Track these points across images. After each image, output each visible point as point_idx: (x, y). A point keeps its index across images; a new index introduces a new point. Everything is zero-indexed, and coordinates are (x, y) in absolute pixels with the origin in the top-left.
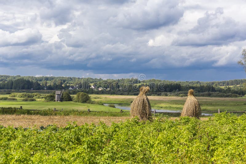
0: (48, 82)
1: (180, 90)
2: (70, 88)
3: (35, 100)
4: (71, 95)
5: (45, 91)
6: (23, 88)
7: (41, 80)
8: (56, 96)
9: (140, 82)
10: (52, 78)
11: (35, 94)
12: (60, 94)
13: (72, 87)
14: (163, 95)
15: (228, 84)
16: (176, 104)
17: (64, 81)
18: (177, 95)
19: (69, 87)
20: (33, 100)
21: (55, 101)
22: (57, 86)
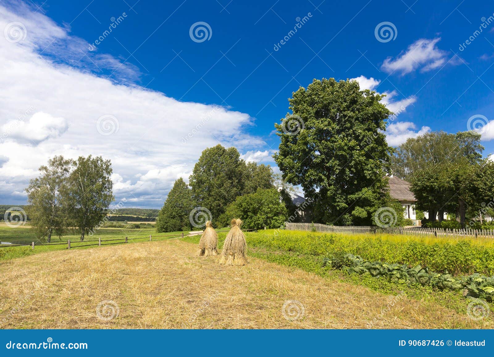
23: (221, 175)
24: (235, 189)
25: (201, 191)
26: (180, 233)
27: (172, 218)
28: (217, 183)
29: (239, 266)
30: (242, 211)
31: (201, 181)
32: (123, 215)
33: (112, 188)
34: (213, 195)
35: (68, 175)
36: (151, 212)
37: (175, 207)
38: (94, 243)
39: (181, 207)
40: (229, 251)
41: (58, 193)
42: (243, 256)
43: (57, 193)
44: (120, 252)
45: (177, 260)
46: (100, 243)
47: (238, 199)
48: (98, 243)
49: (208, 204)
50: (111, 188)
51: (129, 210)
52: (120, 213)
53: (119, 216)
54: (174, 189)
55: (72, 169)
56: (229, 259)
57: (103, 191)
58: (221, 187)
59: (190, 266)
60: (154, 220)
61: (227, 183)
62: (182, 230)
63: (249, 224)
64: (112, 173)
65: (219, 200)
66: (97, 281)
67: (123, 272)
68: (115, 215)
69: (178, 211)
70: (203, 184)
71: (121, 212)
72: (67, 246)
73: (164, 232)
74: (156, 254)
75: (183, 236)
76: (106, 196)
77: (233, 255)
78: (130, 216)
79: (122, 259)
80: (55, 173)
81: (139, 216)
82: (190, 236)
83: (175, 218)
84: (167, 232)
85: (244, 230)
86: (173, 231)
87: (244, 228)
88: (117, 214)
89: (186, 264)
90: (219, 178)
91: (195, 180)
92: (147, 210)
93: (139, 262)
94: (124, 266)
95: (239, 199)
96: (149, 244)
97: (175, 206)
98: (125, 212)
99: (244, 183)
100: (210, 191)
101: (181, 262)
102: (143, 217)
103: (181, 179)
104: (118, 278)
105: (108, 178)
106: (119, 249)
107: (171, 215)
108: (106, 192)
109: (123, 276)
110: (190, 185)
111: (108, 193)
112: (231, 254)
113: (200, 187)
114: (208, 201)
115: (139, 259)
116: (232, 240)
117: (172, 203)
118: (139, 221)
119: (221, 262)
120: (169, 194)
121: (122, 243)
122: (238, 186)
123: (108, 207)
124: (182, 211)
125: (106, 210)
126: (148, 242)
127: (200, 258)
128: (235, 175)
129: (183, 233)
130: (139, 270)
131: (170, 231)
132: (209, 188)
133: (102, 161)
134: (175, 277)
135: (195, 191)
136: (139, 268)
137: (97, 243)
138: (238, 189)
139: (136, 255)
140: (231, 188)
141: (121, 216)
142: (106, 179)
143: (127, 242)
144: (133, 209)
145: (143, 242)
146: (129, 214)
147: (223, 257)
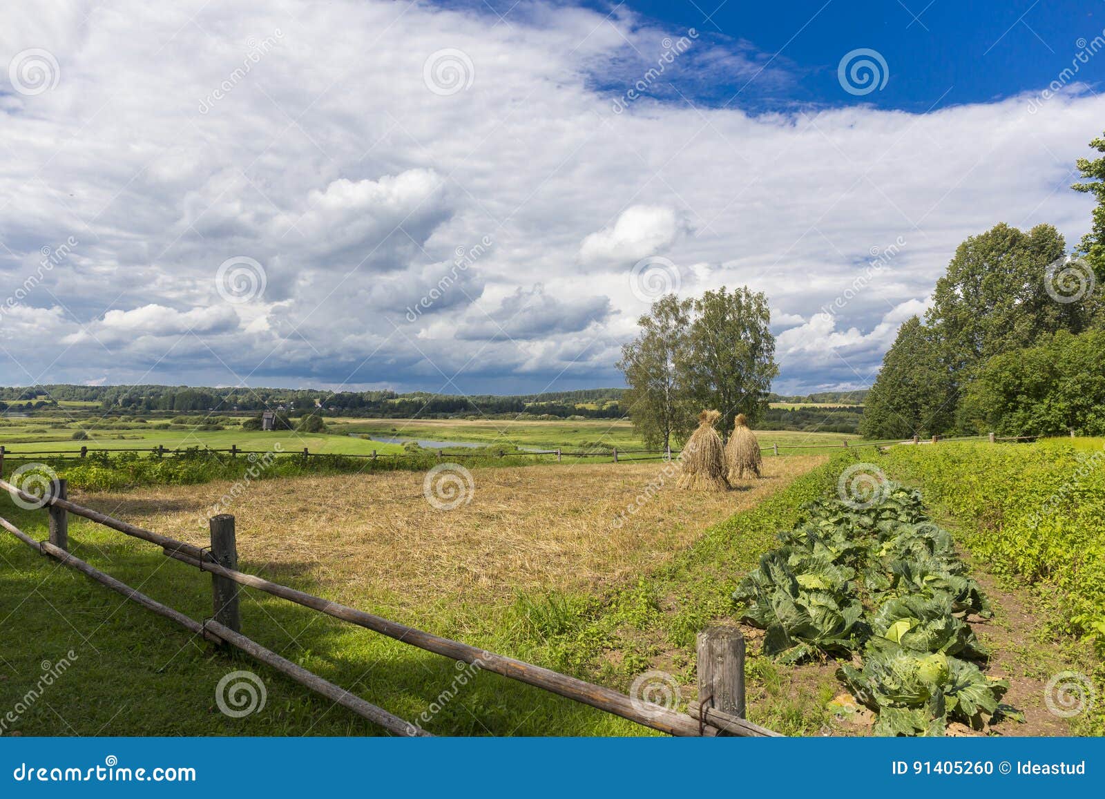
0: (238, 396)
1: (466, 410)
2: (280, 408)
3: (223, 429)
4: (291, 419)
5: (236, 412)
6: (194, 408)
7: (225, 394)
8: (265, 421)
9: (397, 397)
10: (246, 391)
11: (221, 417)
12: (271, 417)
13: (283, 405)
14: (440, 418)
15: (537, 401)
16: (468, 432)
17: (268, 395)
18: (463, 418)
19: (277, 405)
20: (219, 429)
21: (262, 430)
22: (256, 404)
23: (1007, 302)
27: (892, 410)
28: (995, 322)
33: (773, 350)
35: (687, 330)
39: (915, 386)
41: (673, 365)
43: (671, 366)
54: (898, 342)
55: (694, 316)
58: (1005, 333)
61: (1025, 323)
63: (1020, 423)
69: (906, 395)
70: (961, 327)
72: (613, 458)
76: (762, 366)
80: (665, 328)
83: (900, 409)
87: (1009, 433)
90: (1000, 309)
91: (940, 321)
97: (900, 382)
103: (916, 319)
105: (765, 329)
107: (892, 404)
108: (762, 359)
111: (766, 360)
117: (893, 375)
120: (887, 354)
124: (917, 395)
133: (748, 296)
142: (762, 332)
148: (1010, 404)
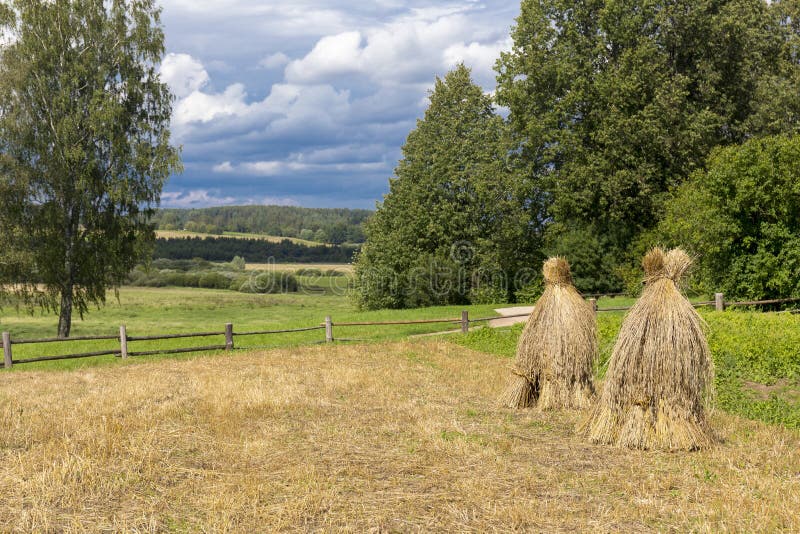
23: (642, 50)
24: (707, 113)
25: (551, 125)
26: (454, 313)
27: (424, 246)
28: (623, 86)
29: (671, 452)
30: (736, 216)
31: (552, 77)
32: (227, 235)
33: (167, 117)
34: (602, 145)
36: (343, 220)
37: (435, 200)
38: (103, 346)
39: (465, 202)
40: (630, 388)
42: (697, 409)
44: (197, 385)
45: (413, 420)
46: (122, 345)
47: (718, 160)
48: (118, 349)
49: (584, 182)
50: (167, 115)
51: (248, 212)
52: (214, 227)
53: (210, 240)
54: (430, 117)
56: (630, 422)
57: (134, 132)
58: (641, 108)
59: (460, 445)
60: (347, 256)
61: (672, 90)
62: (468, 302)
64: (163, 49)
65: (631, 167)
66: (83, 484)
67: (191, 457)
68: (193, 236)
69: (449, 218)
70: (561, 94)
71: (218, 219)
73: (390, 306)
74: (339, 393)
75: (466, 322)
76: (146, 151)
77: (650, 403)
78: (257, 237)
79: (200, 412)
81: (295, 241)
82: (495, 324)
83: (436, 246)
84: (401, 306)
85: (744, 301)
86: (427, 305)
87: (743, 293)
88: (202, 231)
89: (447, 435)
90: (630, 63)
91: (523, 77)
92: (324, 213)
93: (259, 423)
94: (200, 436)
95: (722, 160)
96: (322, 357)
97: (437, 194)
98: (236, 220)
99: (750, 86)
100: (591, 127)
101: (429, 428)
102: (310, 244)
103: (463, 71)
104: (166, 478)
105: (151, 72)
106: (199, 372)
107: (421, 235)
108: (146, 136)
109: (183, 469)
110: (500, 99)
111: (154, 139)
112: (641, 399)
113: (545, 108)
114: (582, 171)
115: (263, 412)
116: (643, 342)
117: (422, 181)
118: (291, 261)
119: (594, 435)
120: (411, 139)
121: (214, 348)
122: (723, 99)
123: (158, 200)
124: (469, 219)
125: (150, 212)
126: (319, 348)
127: (514, 418)
128: (709, 49)
129: (466, 314)
130: (254, 451)
131: (419, 303)
132: (585, 111)
134: (386, 484)
135: (523, 125)
136: (255, 446)
137: (113, 345)
138: (723, 113)
139: (257, 396)
140: (690, 113)
141: (216, 237)
142: (144, 80)
143: (232, 347)
144: (265, 209)
145: (295, 348)
146: (250, 232)
147: (606, 413)
148: (747, 240)
